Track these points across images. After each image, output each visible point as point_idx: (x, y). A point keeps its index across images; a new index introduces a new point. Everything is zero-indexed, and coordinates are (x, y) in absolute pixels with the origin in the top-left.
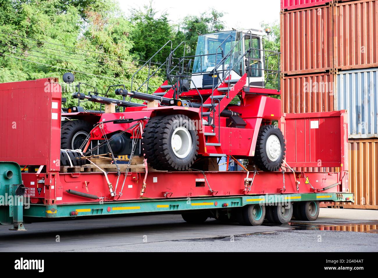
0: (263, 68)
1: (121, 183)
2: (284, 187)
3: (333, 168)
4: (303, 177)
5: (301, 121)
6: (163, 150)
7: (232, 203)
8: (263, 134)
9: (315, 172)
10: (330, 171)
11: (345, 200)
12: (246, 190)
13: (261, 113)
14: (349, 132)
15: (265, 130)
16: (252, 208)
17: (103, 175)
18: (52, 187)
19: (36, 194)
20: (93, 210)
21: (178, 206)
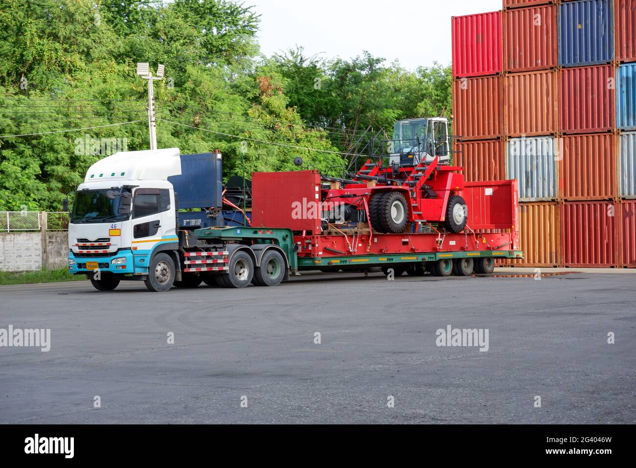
0: (448, 150)
1: (355, 243)
2: (467, 245)
3: (504, 230)
4: (481, 237)
5: (477, 188)
6: (385, 218)
7: (429, 257)
8: (451, 203)
9: (487, 232)
10: (502, 232)
11: (516, 257)
12: (438, 247)
13: (448, 187)
14: (519, 196)
15: (452, 200)
16: (443, 262)
17: (344, 236)
18: (317, 245)
19: (302, 250)
20: (341, 261)
21: (392, 259)
